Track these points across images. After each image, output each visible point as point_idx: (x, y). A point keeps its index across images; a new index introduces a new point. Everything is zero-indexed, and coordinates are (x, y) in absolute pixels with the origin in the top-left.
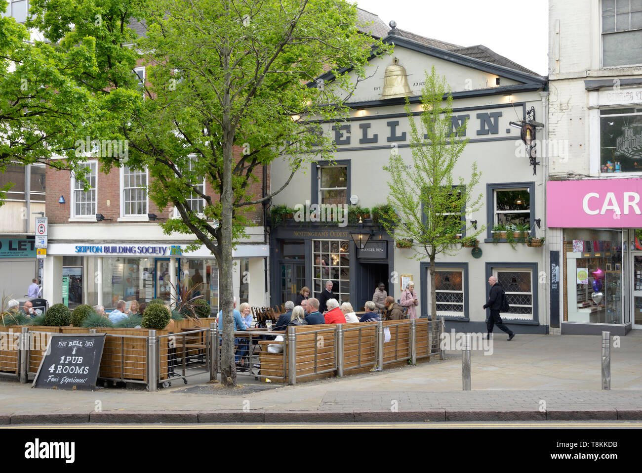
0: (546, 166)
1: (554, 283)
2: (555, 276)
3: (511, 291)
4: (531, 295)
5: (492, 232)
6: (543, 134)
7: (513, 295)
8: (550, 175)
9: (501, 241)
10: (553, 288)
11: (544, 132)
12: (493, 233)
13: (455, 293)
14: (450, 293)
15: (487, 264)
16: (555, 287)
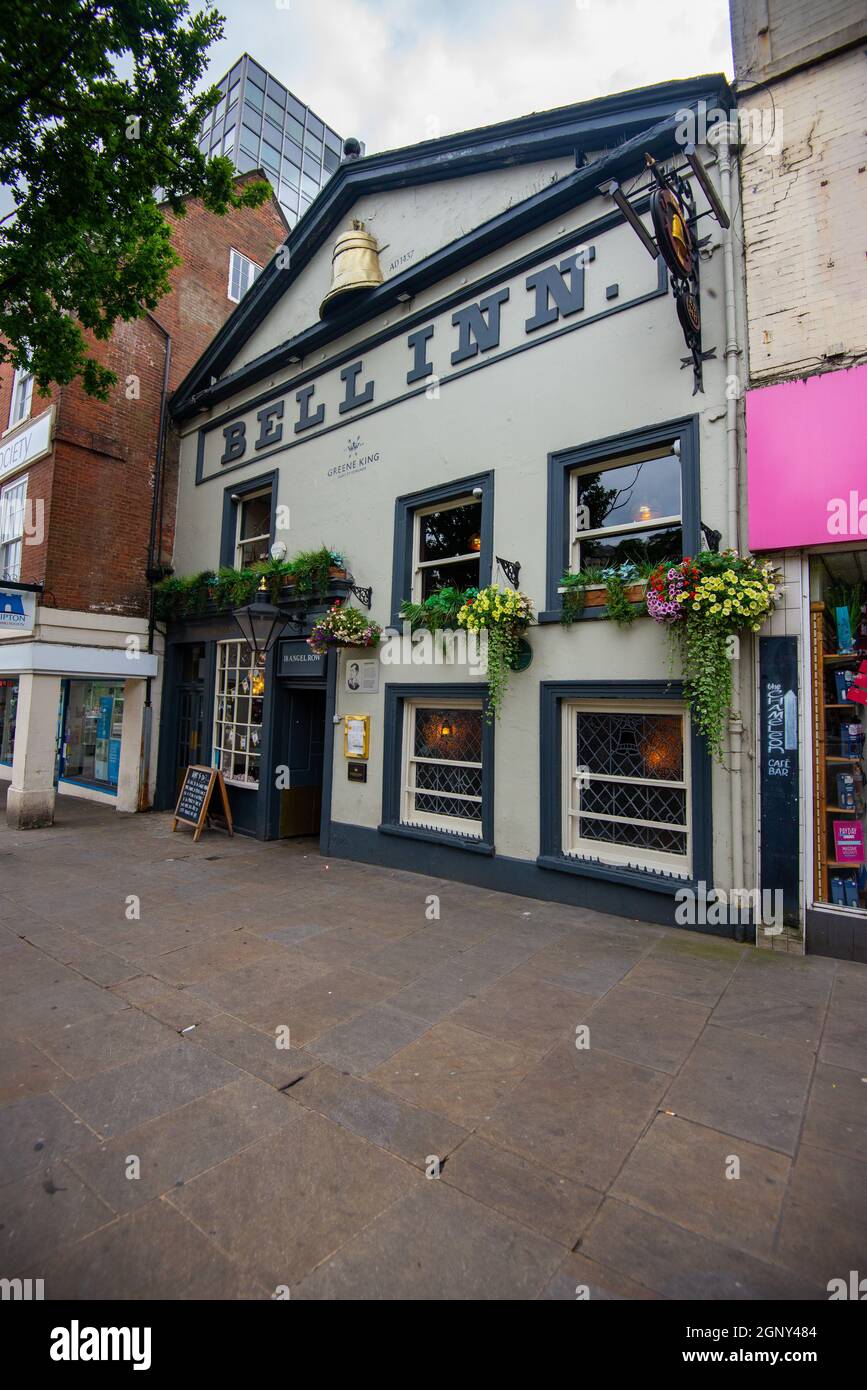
0: (739, 353)
1: (776, 755)
2: (781, 727)
3: (618, 774)
4: (684, 791)
5: (561, 590)
6: (724, 260)
7: (622, 785)
8: (754, 377)
9: (586, 616)
10: (771, 771)
11: (729, 257)
12: (564, 595)
13: (465, 768)
14: (454, 767)
15: (547, 687)
16: (779, 768)
